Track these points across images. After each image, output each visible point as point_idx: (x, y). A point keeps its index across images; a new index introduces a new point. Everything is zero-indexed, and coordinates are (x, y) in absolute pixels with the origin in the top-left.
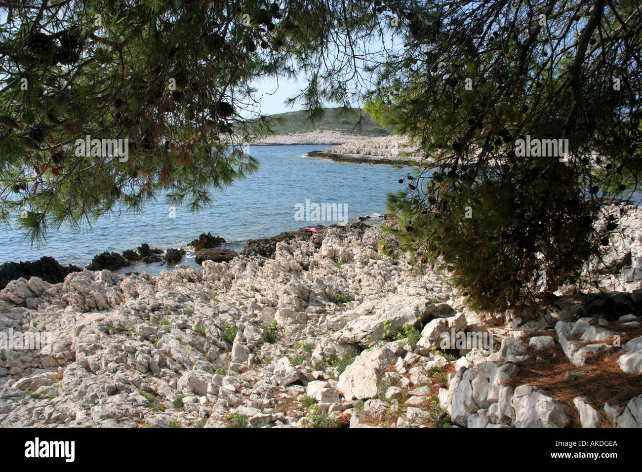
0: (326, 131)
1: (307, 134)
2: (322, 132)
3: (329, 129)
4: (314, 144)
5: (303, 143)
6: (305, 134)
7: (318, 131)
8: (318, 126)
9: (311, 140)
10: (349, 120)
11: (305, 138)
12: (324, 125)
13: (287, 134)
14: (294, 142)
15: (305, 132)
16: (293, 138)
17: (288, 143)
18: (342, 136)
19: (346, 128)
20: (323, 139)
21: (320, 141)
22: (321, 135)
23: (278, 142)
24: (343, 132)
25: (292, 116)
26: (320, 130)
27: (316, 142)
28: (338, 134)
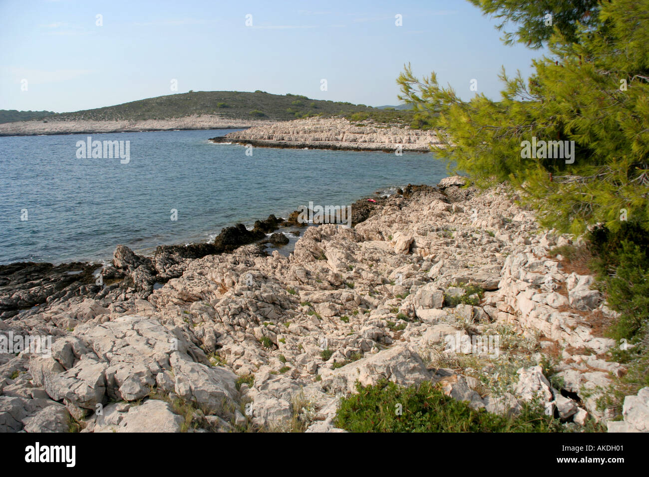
0: (204, 116)
1: (184, 118)
2: (200, 116)
3: (206, 113)
4: (193, 129)
5: (182, 128)
6: (182, 119)
7: (196, 115)
8: (196, 110)
9: (190, 125)
10: (226, 104)
11: (183, 123)
12: (201, 109)
13: (163, 119)
14: (171, 127)
15: (182, 117)
16: (170, 123)
17: (165, 128)
18: (221, 120)
19: (225, 112)
20: (202, 123)
21: (198, 125)
22: (199, 119)
23: (154, 128)
24: (222, 115)
25: (166, 100)
26: (198, 114)
27: (195, 126)
28: (217, 119)
